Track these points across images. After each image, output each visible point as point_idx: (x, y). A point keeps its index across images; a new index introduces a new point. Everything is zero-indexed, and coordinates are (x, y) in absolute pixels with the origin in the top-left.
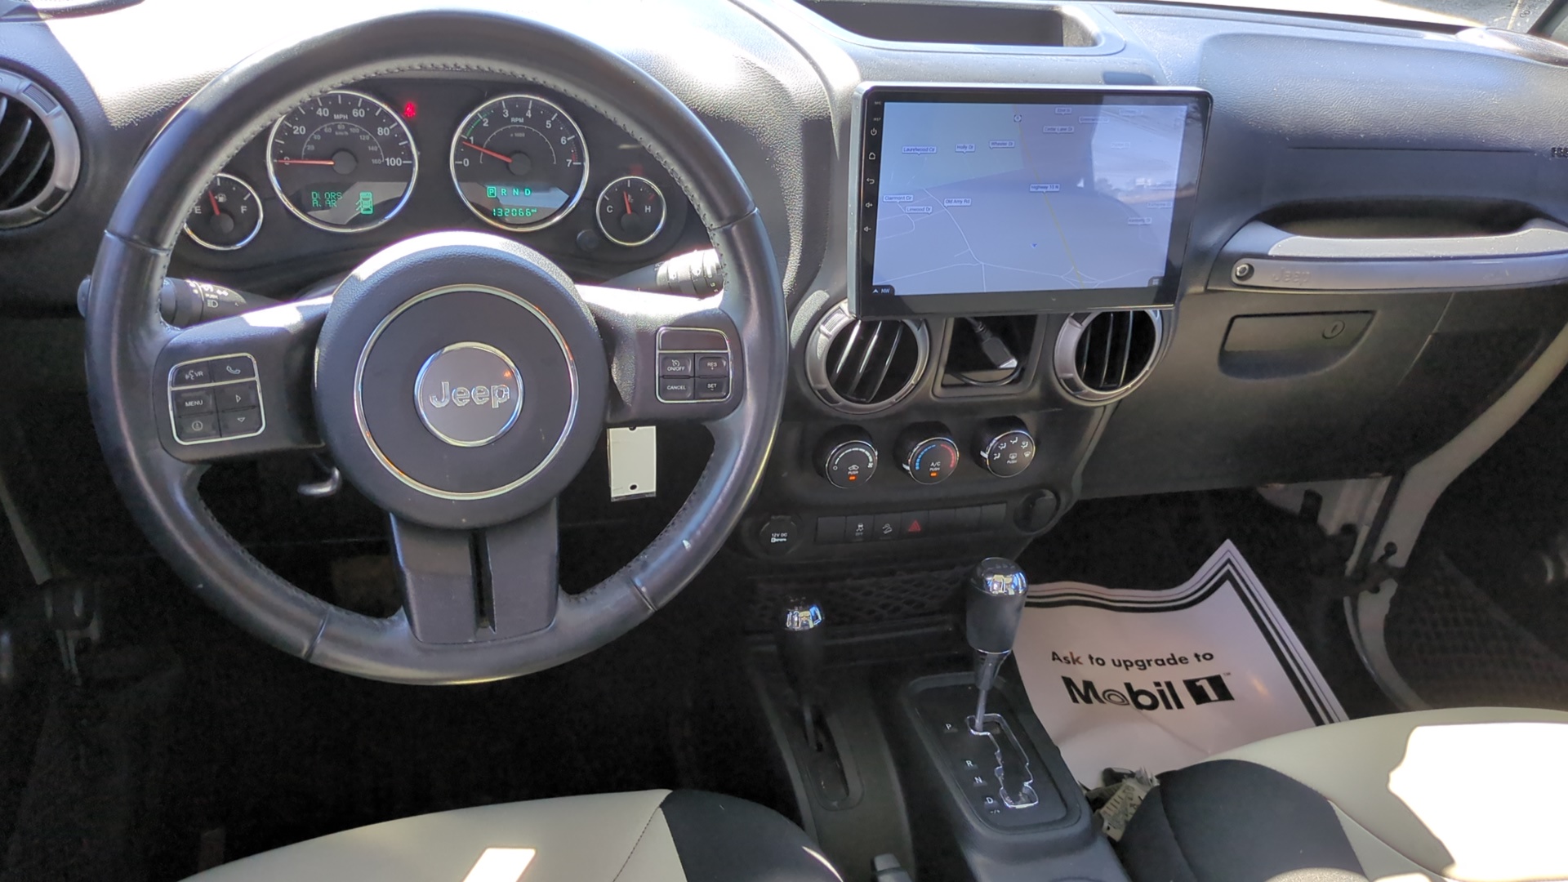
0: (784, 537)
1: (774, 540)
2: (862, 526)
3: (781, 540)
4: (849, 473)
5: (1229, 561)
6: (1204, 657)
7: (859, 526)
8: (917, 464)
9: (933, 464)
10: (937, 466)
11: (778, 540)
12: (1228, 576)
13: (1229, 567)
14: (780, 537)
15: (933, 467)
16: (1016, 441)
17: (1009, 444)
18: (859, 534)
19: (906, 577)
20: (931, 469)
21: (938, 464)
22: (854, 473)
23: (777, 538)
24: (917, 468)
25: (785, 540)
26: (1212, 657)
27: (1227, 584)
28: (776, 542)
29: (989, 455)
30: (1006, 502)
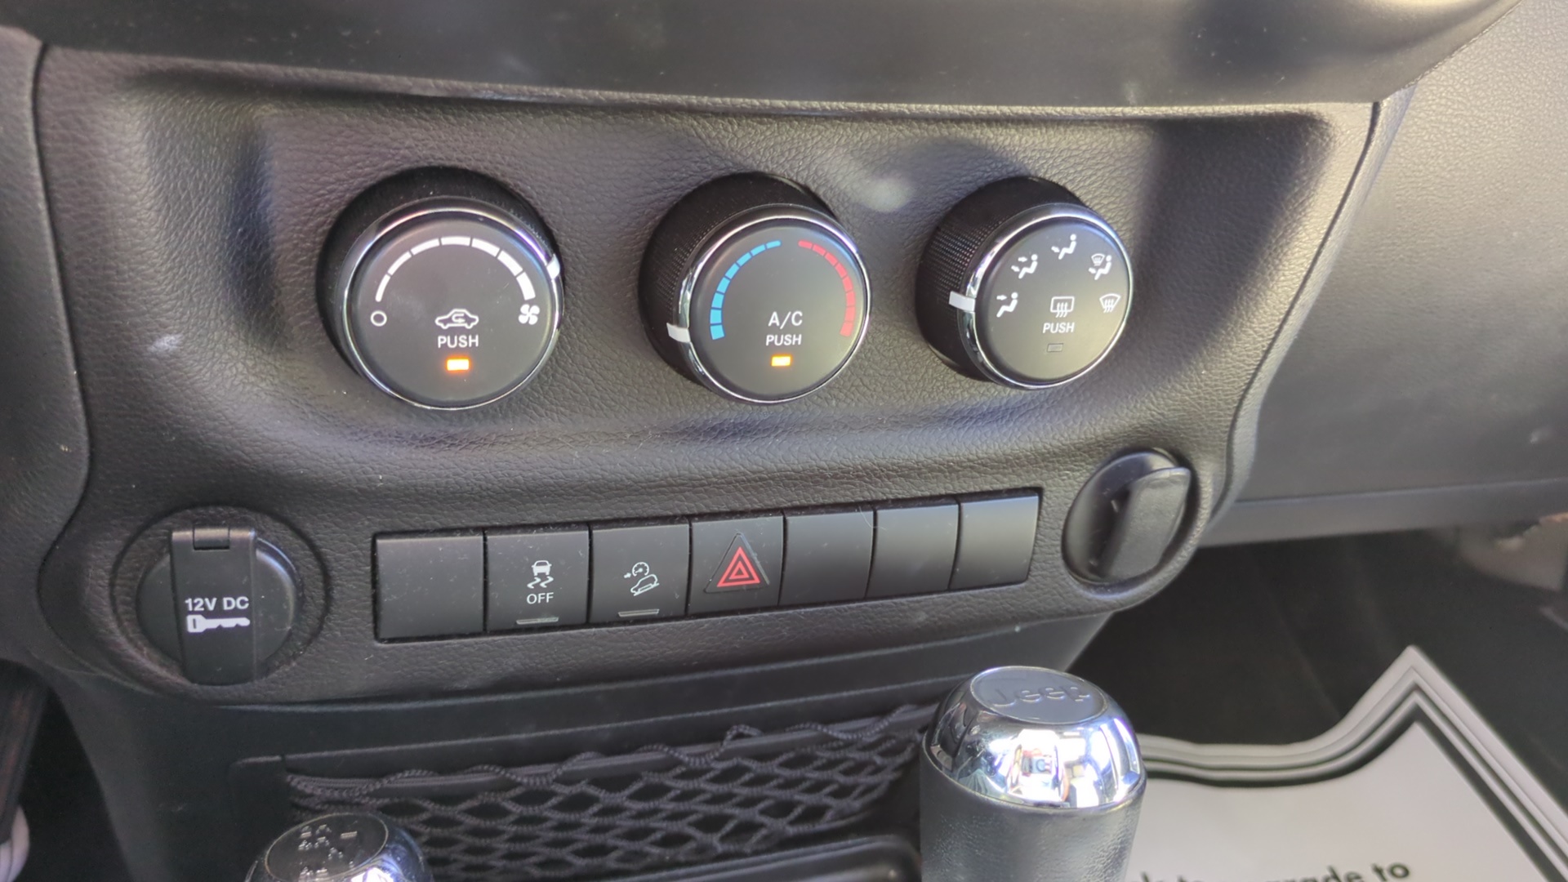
0: (235, 613)
1: (197, 624)
2: (546, 569)
3: (229, 623)
4: (442, 340)
5: (1416, 688)
6: (1392, 871)
7: (537, 570)
8: (716, 316)
9: (774, 319)
10: (790, 329)
11: (214, 624)
12: (1417, 715)
13: (1416, 698)
14: (219, 613)
15: (775, 330)
16: (1070, 250)
17: (1047, 261)
18: (538, 598)
19: (760, 740)
20: (770, 339)
21: (794, 317)
22: (463, 341)
23: (207, 614)
24: (717, 333)
25: (244, 622)
26: (1406, 873)
27: (1417, 731)
28: (208, 632)
29: (980, 301)
30: (1038, 491)
